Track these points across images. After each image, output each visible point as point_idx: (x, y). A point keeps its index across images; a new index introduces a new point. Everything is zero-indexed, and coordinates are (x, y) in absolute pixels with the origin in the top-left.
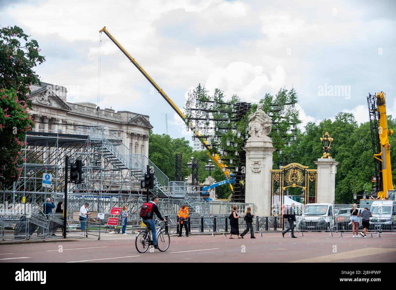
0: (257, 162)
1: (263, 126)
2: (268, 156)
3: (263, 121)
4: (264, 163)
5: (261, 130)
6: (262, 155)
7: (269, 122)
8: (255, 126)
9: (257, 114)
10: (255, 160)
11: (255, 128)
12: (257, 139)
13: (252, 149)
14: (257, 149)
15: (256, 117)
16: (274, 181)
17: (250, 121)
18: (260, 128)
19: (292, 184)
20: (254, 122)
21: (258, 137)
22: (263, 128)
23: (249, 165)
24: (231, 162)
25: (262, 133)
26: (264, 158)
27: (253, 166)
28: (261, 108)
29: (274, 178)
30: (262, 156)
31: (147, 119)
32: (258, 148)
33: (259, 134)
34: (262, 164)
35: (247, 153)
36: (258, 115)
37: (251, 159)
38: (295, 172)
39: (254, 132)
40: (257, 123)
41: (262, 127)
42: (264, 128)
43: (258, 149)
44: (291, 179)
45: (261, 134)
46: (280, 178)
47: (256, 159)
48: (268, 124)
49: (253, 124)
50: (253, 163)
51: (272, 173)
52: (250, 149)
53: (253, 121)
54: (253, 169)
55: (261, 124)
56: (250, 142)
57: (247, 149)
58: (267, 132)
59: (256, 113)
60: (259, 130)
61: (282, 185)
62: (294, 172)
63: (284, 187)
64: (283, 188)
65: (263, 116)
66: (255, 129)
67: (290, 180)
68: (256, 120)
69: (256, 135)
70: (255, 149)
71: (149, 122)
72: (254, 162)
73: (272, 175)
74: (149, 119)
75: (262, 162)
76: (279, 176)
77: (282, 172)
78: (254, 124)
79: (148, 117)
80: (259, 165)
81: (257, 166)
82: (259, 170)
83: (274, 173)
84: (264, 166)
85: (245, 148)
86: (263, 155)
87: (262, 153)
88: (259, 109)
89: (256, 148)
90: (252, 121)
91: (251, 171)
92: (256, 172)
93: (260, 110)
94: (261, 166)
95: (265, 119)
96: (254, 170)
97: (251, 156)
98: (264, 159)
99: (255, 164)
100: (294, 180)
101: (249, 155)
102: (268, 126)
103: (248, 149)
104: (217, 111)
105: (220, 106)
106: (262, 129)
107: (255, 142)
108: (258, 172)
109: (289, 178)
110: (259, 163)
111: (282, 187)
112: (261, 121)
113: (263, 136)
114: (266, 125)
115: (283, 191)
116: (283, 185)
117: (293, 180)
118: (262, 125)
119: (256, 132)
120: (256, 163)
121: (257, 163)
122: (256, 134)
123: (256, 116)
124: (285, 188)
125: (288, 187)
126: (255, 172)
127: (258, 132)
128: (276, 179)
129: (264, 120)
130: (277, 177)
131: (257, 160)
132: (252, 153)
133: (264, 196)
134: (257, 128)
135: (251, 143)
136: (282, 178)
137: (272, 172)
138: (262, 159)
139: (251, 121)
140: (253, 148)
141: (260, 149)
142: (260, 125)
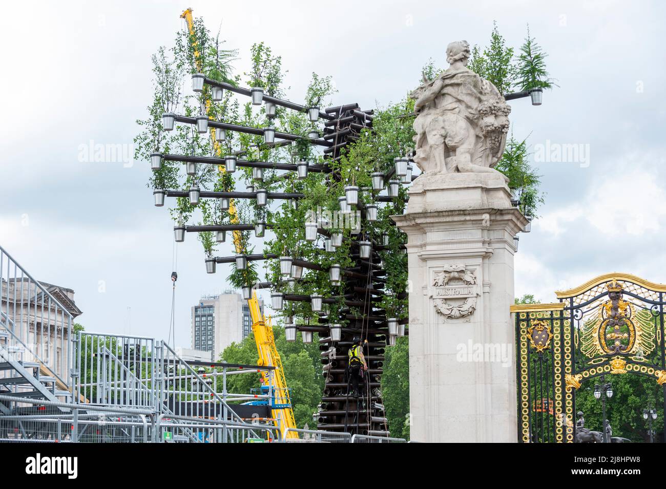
0: (456, 275)
1: (474, 129)
2: (501, 245)
3: (475, 104)
4: (487, 279)
5: (469, 143)
6: (480, 245)
7: (500, 109)
8: (442, 124)
9: (448, 82)
10: (447, 265)
11: (443, 132)
12: (452, 178)
13: (437, 220)
14: (456, 218)
15: (445, 91)
16: (531, 351)
17: (419, 111)
18: (463, 132)
19: (607, 363)
20: (438, 111)
21: (458, 170)
22: (477, 137)
23: (424, 288)
24: (317, 305)
25: (472, 155)
26: (486, 256)
27: (442, 292)
28: (461, 60)
29: (529, 340)
30: (479, 248)
31: (69, 295)
32: (463, 212)
33: (461, 157)
34: (479, 281)
35: (413, 240)
36: (452, 85)
37: (430, 263)
38: (620, 310)
39: (439, 152)
40: (449, 113)
41: (472, 132)
42: (481, 135)
43: (462, 218)
44: (603, 341)
45: (468, 156)
46: (552, 340)
47: (452, 262)
48: (496, 116)
49: (435, 121)
50: (441, 278)
51: (518, 321)
52: (429, 220)
53: (430, 108)
54: (439, 303)
55: (468, 118)
56: (425, 192)
57: (414, 218)
58: (492, 149)
59: (444, 79)
60: (462, 142)
61: (563, 366)
62: (615, 308)
63: (574, 373)
64: (568, 377)
65: (475, 86)
66: (445, 137)
67: (597, 343)
68: (447, 102)
69: (446, 164)
70: (448, 219)
71: (73, 303)
72: (442, 275)
73: (518, 329)
74: (73, 297)
75: (478, 272)
76: (552, 331)
77: (561, 312)
78: (441, 118)
79: (72, 292)
80: (468, 283)
81: (457, 289)
82: (466, 307)
83: (528, 320)
84: (487, 289)
85: (406, 218)
86: (484, 242)
87: (477, 234)
88: (456, 61)
89: (451, 212)
90: (426, 111)
91: (433, 311)
92: (455, 313)
93: (459, 64)
94: (475, 290)
95: (483, 98)
96: (444, 309)
97: (428, 248)
98: (486, 261)
99: (447, 283)
100: (617, 343)
101: (423, 246)
102: (496, 124)
103: (418, 221)
104: (261, 133)
105: (273, 112)
106: (472, 139)
107: (445, 193)
108: (463, 316)
109: (596, 335)
110: (467, 277)
111: (563, 377)
112: (468, 107)
113: (476, 167)
114: (490, 120)
115: (569, 392)
116: (569, 366)
117: (610, 343)
118: (472, 122)
119: (449, 150)
120: (455, 278)
121: (459, 279)
122: (450, 159)
123: (443, 87)
124: (578, 378)
125: (592, 372)
126: (450, 317)
127: (458, 150)
128: (536, 342)
129: (480, 101)
130: (540, 336)
131: (460, 265)
132: (433, 236)
133: (492, 416)
134: (451, 133)
135: (429, 194)
136: (562, 340)
137: (518, 314)
138: (480, 261)
139: (421, 109)
140: (439, 213)
141: (468, 218)
142: (463, 123)
